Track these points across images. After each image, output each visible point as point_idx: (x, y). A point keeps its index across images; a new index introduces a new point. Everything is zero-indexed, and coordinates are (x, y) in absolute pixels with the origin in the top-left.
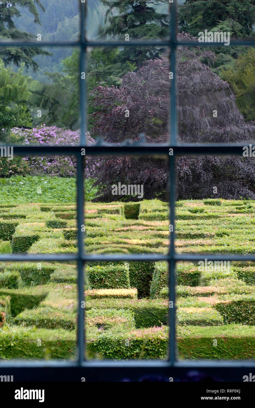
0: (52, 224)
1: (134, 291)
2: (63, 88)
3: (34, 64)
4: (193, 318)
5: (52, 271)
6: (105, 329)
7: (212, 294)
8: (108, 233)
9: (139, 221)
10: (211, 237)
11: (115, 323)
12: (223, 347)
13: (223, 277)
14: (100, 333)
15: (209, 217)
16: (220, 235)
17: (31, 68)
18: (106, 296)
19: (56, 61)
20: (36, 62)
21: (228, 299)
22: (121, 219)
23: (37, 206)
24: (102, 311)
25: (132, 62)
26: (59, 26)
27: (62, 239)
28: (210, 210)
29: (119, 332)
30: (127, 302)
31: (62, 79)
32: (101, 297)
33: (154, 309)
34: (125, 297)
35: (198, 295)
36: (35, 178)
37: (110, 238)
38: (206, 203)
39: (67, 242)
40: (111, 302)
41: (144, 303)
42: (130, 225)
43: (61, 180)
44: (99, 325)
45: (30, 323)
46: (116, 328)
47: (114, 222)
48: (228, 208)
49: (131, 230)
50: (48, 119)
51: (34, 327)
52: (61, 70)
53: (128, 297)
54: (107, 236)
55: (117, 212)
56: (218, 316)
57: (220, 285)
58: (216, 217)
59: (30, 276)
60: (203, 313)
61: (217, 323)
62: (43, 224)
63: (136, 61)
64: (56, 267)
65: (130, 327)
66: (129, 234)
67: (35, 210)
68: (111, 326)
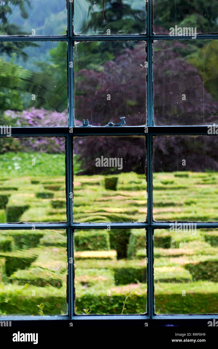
0: (41, 195)
1: (113, 254)
2: (50, 75)
3: (24, 55)
4: (166, 277)
5: (41, 236)
6: (89, 286)
7: (182, 255)
8: (91, 203)
9: (118, 192)
10: (181, 205)
11: (97, 282)
12: (192, 302)
13: (191, 241)
14: (84, 290)
15: (179, 188)
16: (188, 204)
17: (21, 58)
18: (89, 258)
19: (43, 52)
20: (26, 53)
21: (196, 260)
22: (102, 190)
23: (28, 179)
24: (86, 271)
25: (111, 52)
26: (46, 22)
27: (50, 209)
28: (180, 182)
29: (100, 289)
30: (107, 263)
31: (48, 67)
32: (84, 259)
33: (131, 269)
34: (105, 259)
35: (169, 256)
36: (26, 155)
37: (91, 207)
38: (176, 176)
39: (54, 210)
40: (93, 262)
41: (122, 264)
42: (109, 196)
43: (49, 156)
44: (83, 284)
45: (23, 282)
46: (97, 286)
47: (96, 193)
48: (195, 180)
49: (111, 200)
50: (37, 103)
51: (27, 285)
52: (47, 60)
53: (109, 258)
54: (89, 205)
55: (98, 184)
56: (187, 275)
57: (189, 248)
58: (184, 188)
59: (23, 240)
60: (174, 272)
61: (186, 280)
62: (33, 195)
63: (114, 51)
64: (46, 233)
65: (110, 284)
66: (109, 204)
67: (25, 183)
68: (93, 284)
